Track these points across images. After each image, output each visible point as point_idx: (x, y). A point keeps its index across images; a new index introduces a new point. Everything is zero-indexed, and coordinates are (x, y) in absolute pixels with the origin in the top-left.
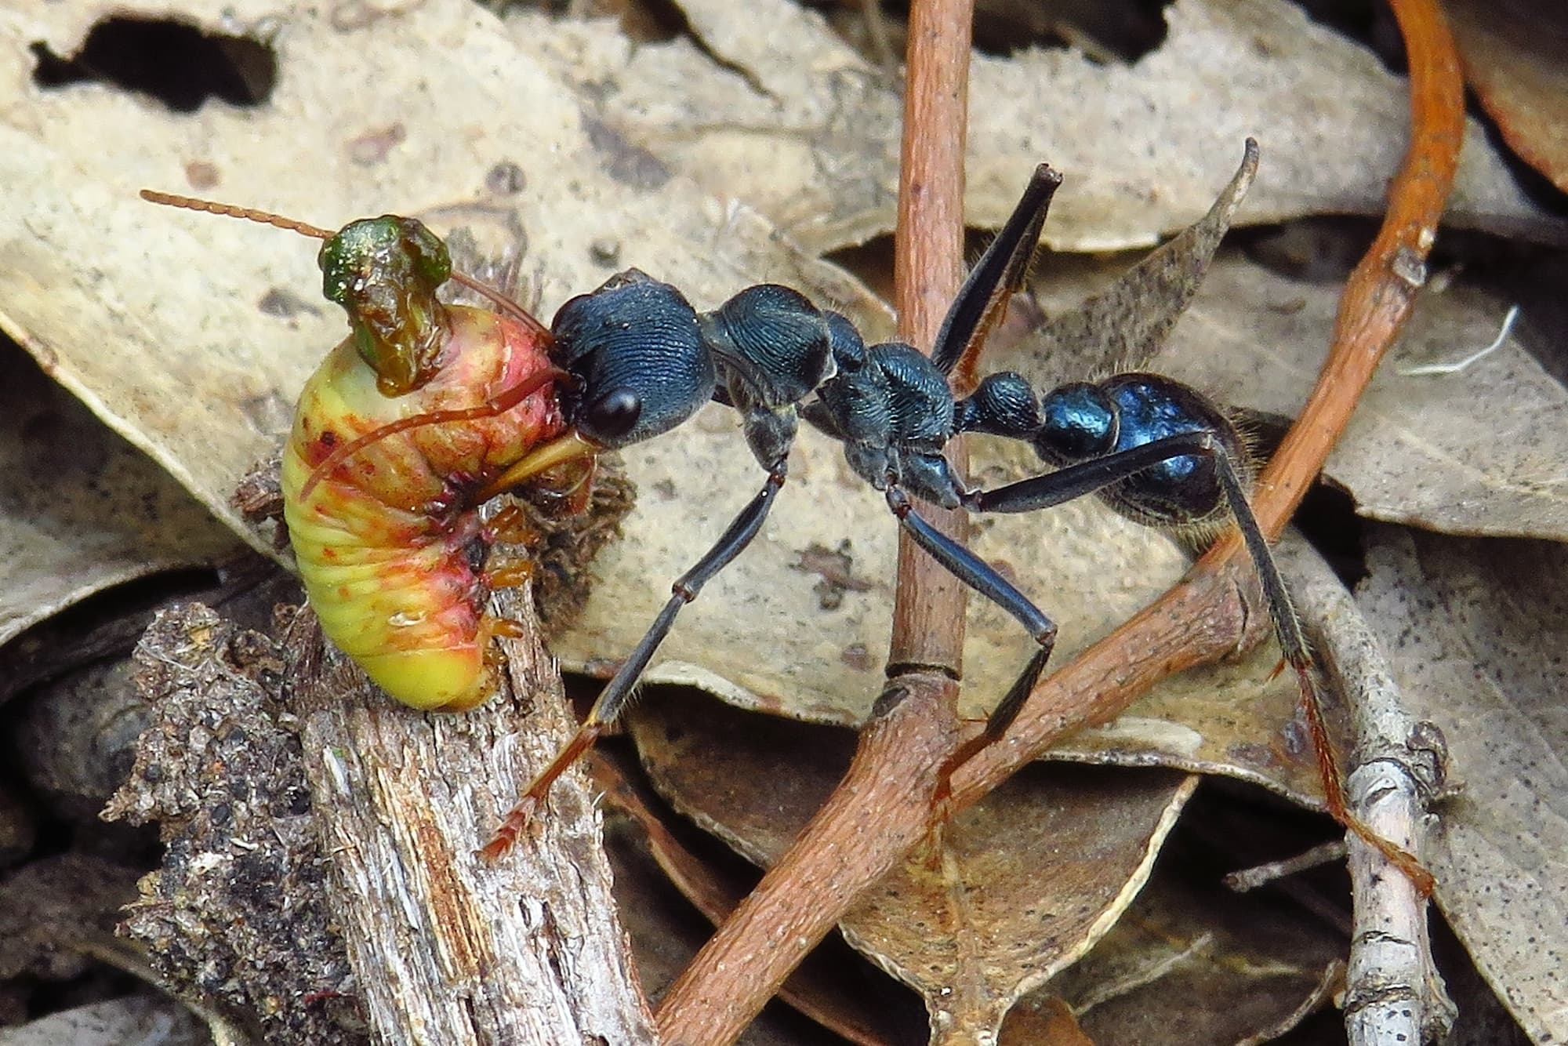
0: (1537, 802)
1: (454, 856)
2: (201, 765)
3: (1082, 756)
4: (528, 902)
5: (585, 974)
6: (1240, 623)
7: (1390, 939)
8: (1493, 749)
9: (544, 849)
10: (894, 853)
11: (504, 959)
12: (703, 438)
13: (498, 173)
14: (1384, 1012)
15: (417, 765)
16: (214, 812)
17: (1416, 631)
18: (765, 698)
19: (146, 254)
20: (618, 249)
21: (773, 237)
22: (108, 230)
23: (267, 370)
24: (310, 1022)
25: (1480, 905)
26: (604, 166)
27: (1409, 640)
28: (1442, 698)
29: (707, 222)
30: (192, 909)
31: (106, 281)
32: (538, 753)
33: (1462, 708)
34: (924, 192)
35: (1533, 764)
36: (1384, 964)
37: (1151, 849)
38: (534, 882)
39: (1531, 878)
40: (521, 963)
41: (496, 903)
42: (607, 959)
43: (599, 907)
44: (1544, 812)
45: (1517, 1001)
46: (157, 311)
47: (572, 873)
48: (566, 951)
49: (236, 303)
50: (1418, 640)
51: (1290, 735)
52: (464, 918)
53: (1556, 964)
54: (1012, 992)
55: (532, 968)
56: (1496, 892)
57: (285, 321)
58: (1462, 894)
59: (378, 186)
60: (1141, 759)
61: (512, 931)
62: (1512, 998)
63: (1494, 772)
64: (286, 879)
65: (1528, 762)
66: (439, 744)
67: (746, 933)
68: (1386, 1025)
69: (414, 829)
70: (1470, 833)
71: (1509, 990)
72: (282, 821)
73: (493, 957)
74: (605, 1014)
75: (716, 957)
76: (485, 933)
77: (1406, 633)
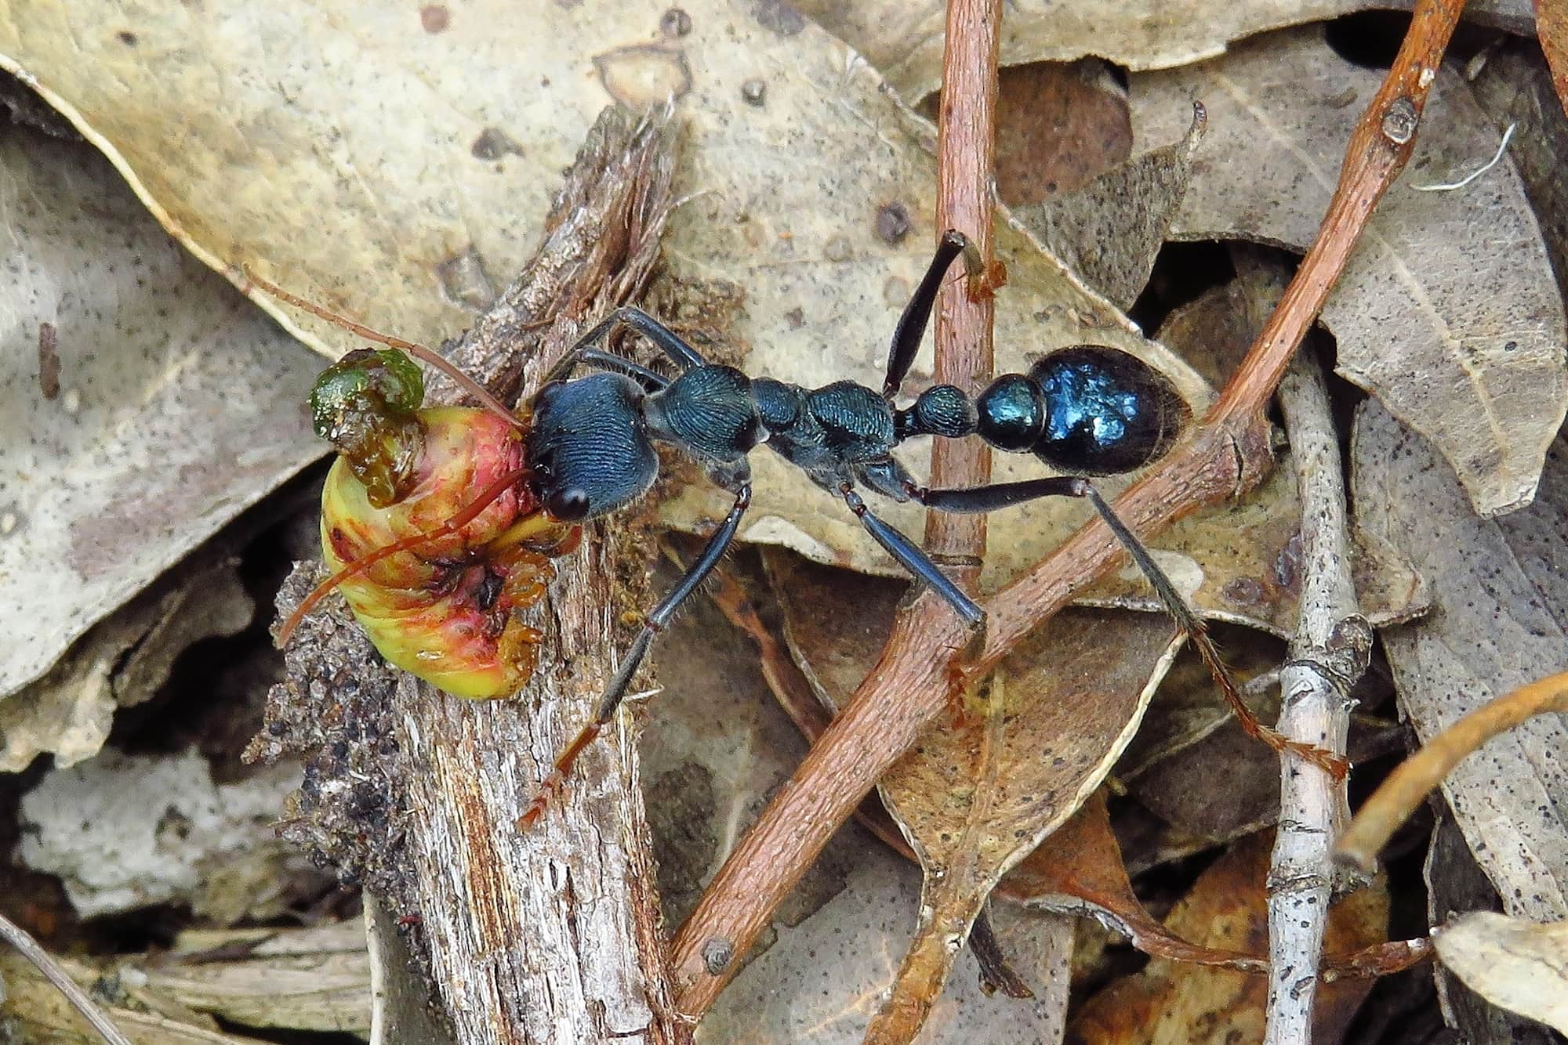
0: (1498, 609)
1: (495, 825)
2: (321, 710)
3: (1098, 603)
4: (556, 864)
5: (594, 939)
6: (1236, 475)
7: (1303, 829)
8: (1465, 556)
9: (570, 815)
10: (917, 730)
11: (528, 928)
12: (829, 266)
13: (668, 19)
14: (1291, 901)
15: (473, 734)
16: (335, 751)
17: (1407, 446)
18: (839, 553)
19: (381, 106)
20: (762, 91)
21: (881, 88)
22: (351, 83)
23: (468, 222)
24: (412, 931)
25: (1440, 713)
26: (753, 13)
27: (1402, 454)
28: (1428, 507)
29: (832, 71)
30: (322, 825)
31: (342, 142)
32: (574, 718)
33: (1444, 516)
34: (955, 113)
35: (1498, 571)
36: (1296, 855)
37: (1140, 704)
38: (562, 845)
39: (1485, 686)
40: (544, 930)
41: (528, 870)
42: (616, 919)
43: (615, 865)
44: (1503, 620)
45: (1463, 807)
46: (384, 166)
47: (593, 836)
48: (581, 915)
49: (454, 148)
50: (1409, 453)
51: (1280, 569)
52: (498, 888)
53: (1498, 772)
54: (996, 872)
55: (553, 930)
56: (1456, 700)
57: (492, 164)
58: (1426, 702)
59: (577, 26)
60: (1145, 606)
61: (539, 895)
62: (1458, 805)
63: (1465, 580)
64: (390, 809)
65: (1493, 569)
66: (494, 712)
67: (777, 827)
68: (1293, 913)
69: (463, 805)
70: (1437, 643)
71: (1457, 796)
72: (386, 758)
73: (518, 925)
74: (606, 978)
75: (751, 851)
76: (514, 903)
77: (1398, 448)
